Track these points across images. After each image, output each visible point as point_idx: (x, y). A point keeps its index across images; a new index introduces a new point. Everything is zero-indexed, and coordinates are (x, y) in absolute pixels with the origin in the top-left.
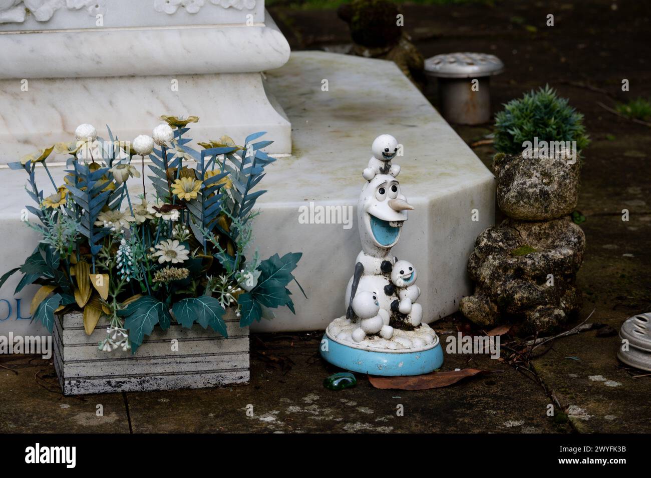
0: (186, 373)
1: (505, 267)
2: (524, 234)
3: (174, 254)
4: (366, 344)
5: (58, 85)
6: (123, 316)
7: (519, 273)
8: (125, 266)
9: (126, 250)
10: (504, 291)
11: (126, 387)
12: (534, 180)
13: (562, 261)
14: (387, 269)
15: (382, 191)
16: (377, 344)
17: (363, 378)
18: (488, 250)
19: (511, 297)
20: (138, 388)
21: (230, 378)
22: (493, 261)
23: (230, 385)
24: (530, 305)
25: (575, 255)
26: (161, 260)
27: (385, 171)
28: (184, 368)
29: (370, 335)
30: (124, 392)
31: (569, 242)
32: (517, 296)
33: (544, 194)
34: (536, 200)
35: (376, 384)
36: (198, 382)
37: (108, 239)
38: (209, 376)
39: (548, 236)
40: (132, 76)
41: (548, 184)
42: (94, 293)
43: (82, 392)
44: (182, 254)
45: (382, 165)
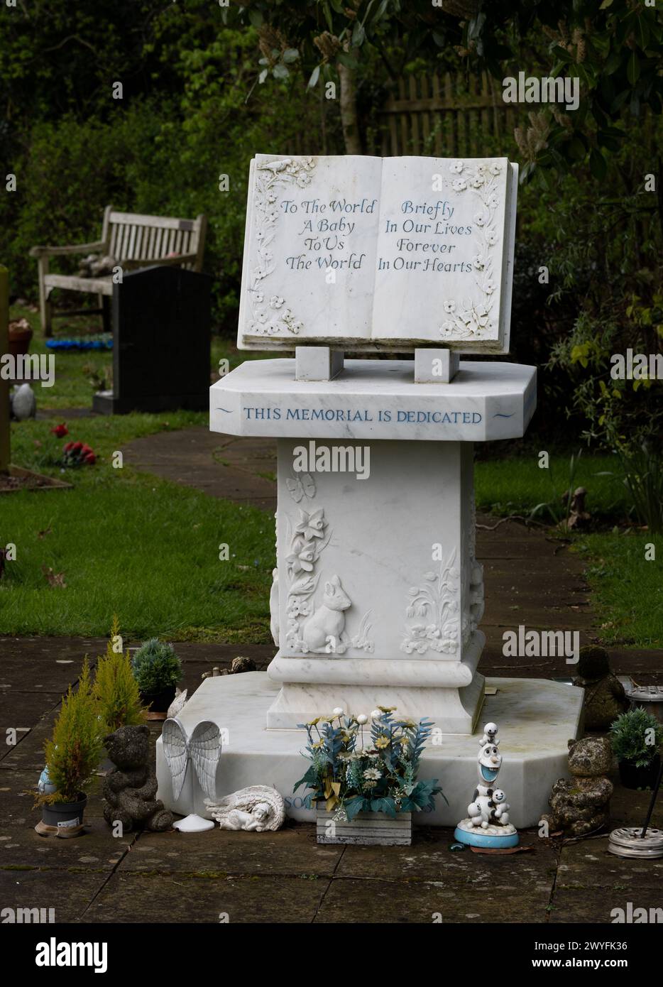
0: (378, 837)
1: (563, 800)
2: (578, 783)
3: (374, 775)
4: (474, 830)
5: (347, 688)
6: (346, 804)
7: (570, 803)
8: (349, 780)
9: (350, 771)
10: (561, 812)
11: (347, 842)
12: (583, 754)
13: (594, 799)
14: (490, 793)
15: (488, 752)
16: (479, 831)
17: (468, 847)
18: (557, 790)
19: (563, 815)
20: (354, 843)
21: (401, 842)
22: (558, 796)
23: (401, 845)
24: (573, 820)
25: (602, 796)
26: (367, 778)
27: (491, 741)
28: (378, 834)
29: (476, 826)
30: (346, 844)
31: (600, 789)
32: (566, 815)
33: (587, 762)
34: (582, 765)
35: (474, 850)
36: (385, 842)
37: (342, 766)
38: (390, 839)
39: (590, 785)
40: (387, 687)
41: (590, 756)
42: (333, 793)
43: (326, 842)
44: (378, 775)
45: (489, 739)
